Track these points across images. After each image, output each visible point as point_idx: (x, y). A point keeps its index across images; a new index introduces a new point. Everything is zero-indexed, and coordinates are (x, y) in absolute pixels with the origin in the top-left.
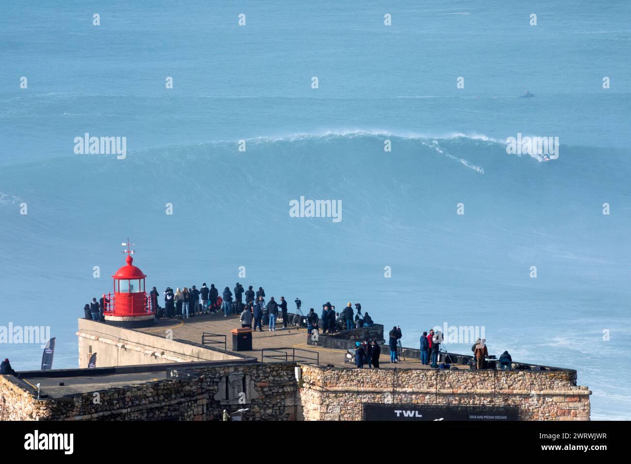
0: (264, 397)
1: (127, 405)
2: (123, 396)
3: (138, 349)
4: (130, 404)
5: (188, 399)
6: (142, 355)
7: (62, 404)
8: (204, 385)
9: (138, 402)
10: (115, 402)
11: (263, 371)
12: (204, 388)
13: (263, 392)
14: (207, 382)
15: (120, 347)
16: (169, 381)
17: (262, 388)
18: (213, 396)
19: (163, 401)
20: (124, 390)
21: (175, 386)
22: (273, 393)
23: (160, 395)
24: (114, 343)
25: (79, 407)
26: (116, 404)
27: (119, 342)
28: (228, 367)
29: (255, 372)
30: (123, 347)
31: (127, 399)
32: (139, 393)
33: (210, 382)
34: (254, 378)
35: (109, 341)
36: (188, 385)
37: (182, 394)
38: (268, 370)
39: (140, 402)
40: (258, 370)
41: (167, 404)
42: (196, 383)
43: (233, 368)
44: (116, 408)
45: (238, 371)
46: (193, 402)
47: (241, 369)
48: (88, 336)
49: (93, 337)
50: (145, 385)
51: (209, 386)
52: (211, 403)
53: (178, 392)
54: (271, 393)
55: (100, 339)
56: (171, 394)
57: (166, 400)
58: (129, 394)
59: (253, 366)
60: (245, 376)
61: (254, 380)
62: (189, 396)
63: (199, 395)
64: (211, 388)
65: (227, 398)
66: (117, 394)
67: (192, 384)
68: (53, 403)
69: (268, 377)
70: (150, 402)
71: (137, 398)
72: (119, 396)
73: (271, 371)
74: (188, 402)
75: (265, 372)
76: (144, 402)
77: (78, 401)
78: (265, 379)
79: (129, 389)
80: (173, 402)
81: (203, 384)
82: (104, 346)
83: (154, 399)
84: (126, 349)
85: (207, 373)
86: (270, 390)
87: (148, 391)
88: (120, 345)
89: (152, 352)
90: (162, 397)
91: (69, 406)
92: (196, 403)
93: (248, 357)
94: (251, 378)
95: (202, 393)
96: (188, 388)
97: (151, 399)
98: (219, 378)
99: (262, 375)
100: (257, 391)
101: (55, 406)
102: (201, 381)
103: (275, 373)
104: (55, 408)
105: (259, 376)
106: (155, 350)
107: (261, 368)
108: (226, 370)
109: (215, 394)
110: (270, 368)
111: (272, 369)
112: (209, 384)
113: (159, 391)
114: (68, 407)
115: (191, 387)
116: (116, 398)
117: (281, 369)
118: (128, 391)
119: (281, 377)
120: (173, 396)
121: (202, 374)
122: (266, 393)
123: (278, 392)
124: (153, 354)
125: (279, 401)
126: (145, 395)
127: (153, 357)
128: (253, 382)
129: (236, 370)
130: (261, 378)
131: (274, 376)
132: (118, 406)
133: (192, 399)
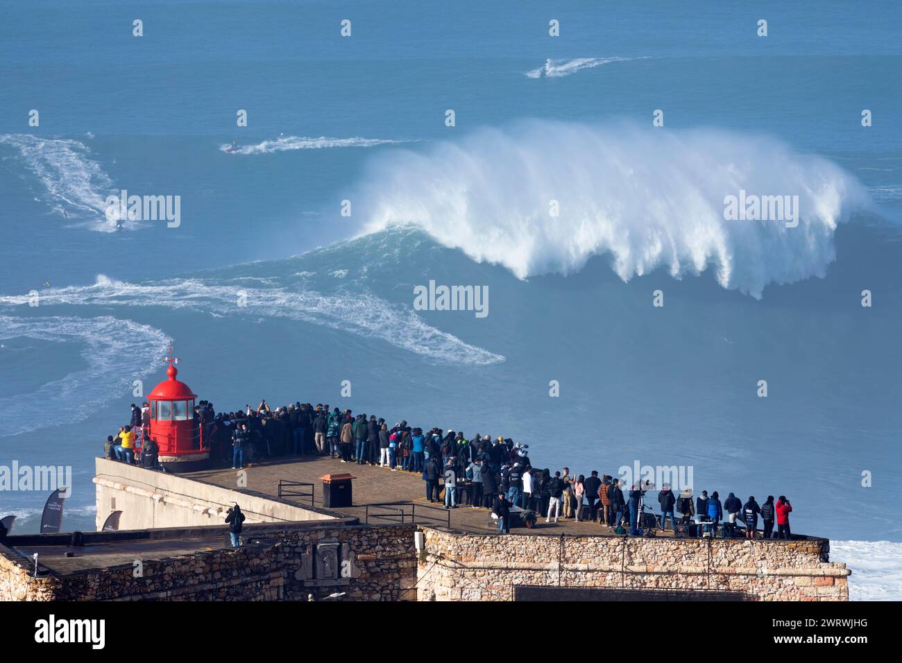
0: (368, 575)
1: (166, 586)
2: (160, 573)
3: (184, 504)
4: (171, 584)
5: (257, 577)
6: (190, 512)
7: (70, 584)
8: (281, 557)
9: (182, 582)
10: (149, 581)
11: (368, 537)
12: (280, 562)
13: (368, 569)
14: (285, 553)
15: (157, 501)
16: (228, 551)
17: (366, 562)
18: (294, 573)
19: (220, 580)
20: (163, 563)
21: (238, 558)
22: (382, 570)
23: (215, 572)
24: (149, 494)
25: (95, 588)
26: (150, 584)
27: (155, 493)
28: (317, 531)
29: (355, 538)
30: (161, 500)
31: (167, 578)
32: (184, 568)
33: (289, 553)
34: (354, 548)
35: (141, 492)
36: (257, 557)
37: (248, 570)
38: (376, 536)
39: (185, 583)
40: (359, 536)
41: (226, 584)
42: (268, 555)
43: (323, 532)
44: (149, 590)
45: (331, 537)
46: (263, 582)
47: (335, 534)
48: (110, 484)
49: (117, 486)
50: (193, 557)
51: (287, 558)
52: (290, 583)
53: (241, 567)
54: (379, 570)
55: (128, 489)
56: (232, 570)
57: (224, 579)
58: (169, 570)
59: (353, 529)
60: (341, 544)
61: (354, 551)
62: (258, 573)
63: (272, 571)
64: (291, 562)
65: (314, 577)
66: (151, 570)
67: (262, 555)
68: (57, 583)
69: (374, 547)
70: (201, 583)
71: (181, 575)
72: (154, 572)
73: (379, 537)
74: (257, 582)
75: (369, 540)
76: (191, 582)
77: (94, 581)
78: (370, 549)
79: (169, 562)
80: (235, 582)
81: (279, 555)
82: (133, 499)
83: (206, 578)
84: (165, 503)
85: (285, 540)
86: (378, 566)
87: (197, 565)
88: (157, 497)
89: (205, 508)
90: (218, 575)
91: (81, 586)
92: (269, 584)
93: (345, 517)
94: (350, 548)
95: (277, 570)
96: (256, 561)
97: (202, 577)
98: (302, 547)
99: (365, 543)
100: (359, 567)
101: (60, 587)
102: (276, 551)
103: (385, 541)
104: (60, 589)
105: (361, 545)
106: (209, 505)
107: (364, 532)
108: (313, 536)
109: (296, 571)
110: (378, 533)
111: (380, 535)
112: (287, 555)
113: (215, 565)
114: (79, 589)
115: (261, 559)
116: (149, 575)
117: (394, 534)
118: (168, 565)
119: (394, 546)
120: (235, 574)
121: (277, 541)
122: (372, 571)
123: (390, 568)
124: (206, 511)
125: (390, 581)
126: (193, 572)
127: (206, 515)
128: (352, 553)
129: (328, 535)
130: (364, 547)
131: (384, 545)
132: (152, 587)
133: (262, 577)
